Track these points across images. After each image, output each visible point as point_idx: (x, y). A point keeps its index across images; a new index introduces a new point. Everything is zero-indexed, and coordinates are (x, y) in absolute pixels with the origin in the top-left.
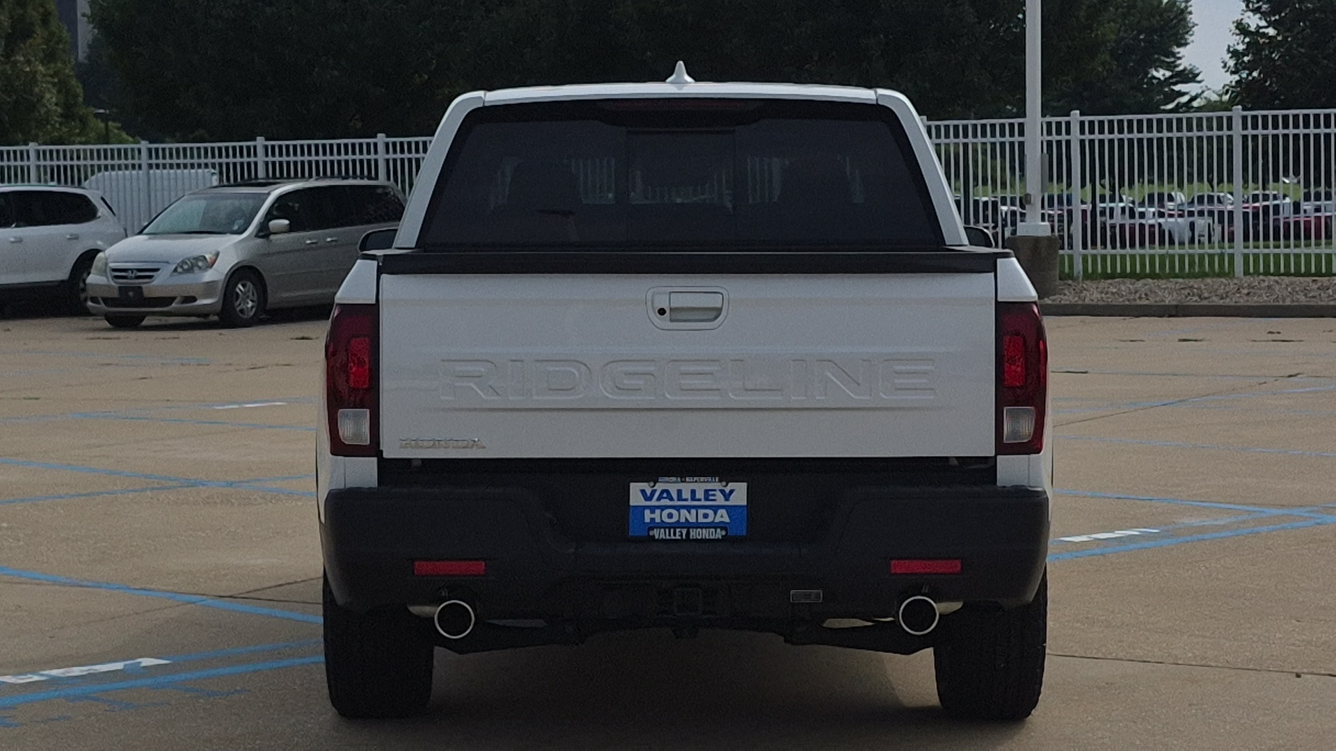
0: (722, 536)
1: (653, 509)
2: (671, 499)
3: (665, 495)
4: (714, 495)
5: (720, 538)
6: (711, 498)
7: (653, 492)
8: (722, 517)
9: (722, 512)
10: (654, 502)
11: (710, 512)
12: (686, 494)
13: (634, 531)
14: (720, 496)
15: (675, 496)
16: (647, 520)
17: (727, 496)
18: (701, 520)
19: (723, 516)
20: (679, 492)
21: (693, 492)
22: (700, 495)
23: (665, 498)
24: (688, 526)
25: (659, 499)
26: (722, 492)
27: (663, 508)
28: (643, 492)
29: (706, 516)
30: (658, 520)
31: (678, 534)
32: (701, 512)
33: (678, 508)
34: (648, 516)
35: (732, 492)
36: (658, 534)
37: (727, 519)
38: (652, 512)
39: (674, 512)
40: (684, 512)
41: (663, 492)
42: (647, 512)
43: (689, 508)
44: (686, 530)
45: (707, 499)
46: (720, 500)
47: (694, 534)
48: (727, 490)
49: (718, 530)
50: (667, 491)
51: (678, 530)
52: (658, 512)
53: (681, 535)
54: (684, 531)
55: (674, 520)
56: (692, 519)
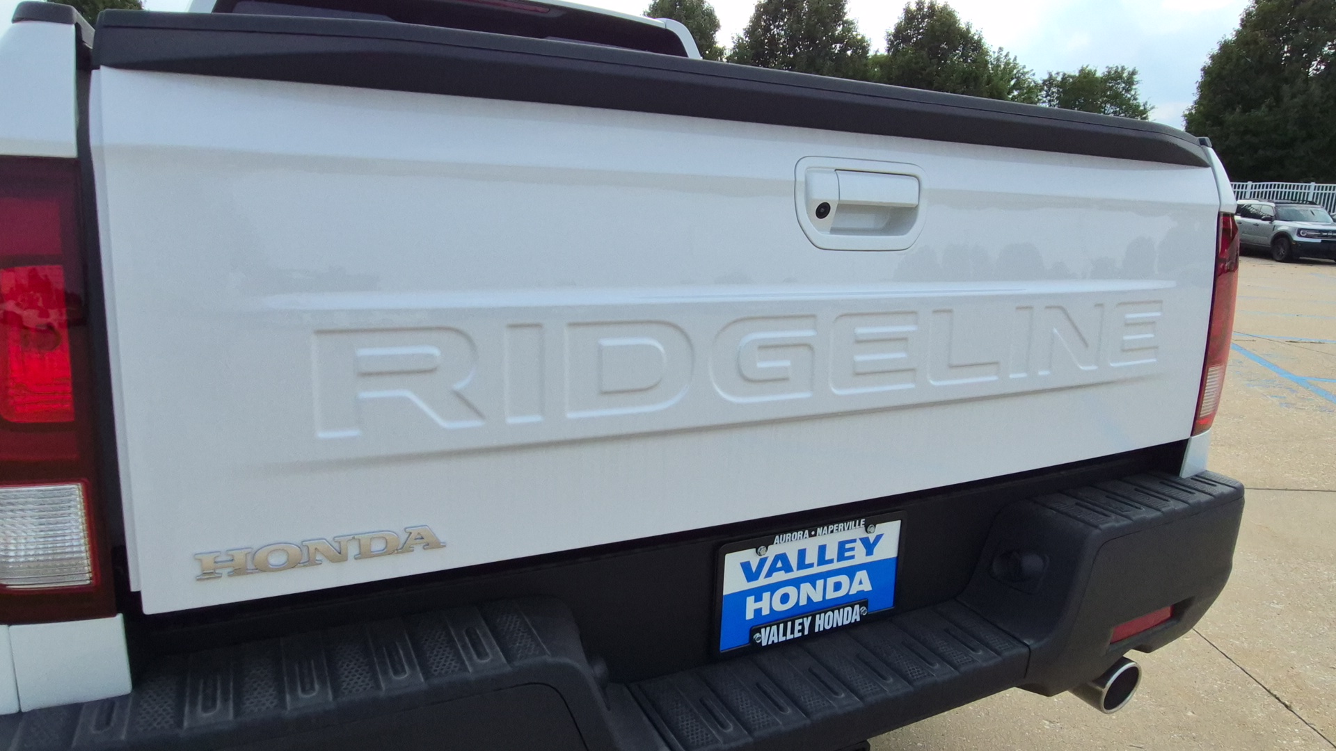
0: (861, 616)
1: (758, 594)
2: (787, 568)
3: (779, 565)
4: (853, 549)
5: (858, 620)
6: (847, 554)
7: (762, 563)
8: (861, 583)
9: (862, 575)
10: (762, 581)
11: (844, 579)
12: (811, 557)
13: (730, 640)
14: (860, 550)
15: (794, 562)
16: (750, 615)
17: (869, 547)
18: (831, 595)
19: (863, 584)
20: (802, 553)
21: (822, 549)
22: (832, 553)
23: (779, 569)
24: (813, 610)
25: (769, 575)
26: (865, 541)
27: (773, 588)
28: (746, 566)
29: (838, 586)
30: (765, 612)
31: (797, 627)
32: (831, 581)
33: (796, 583)
34: (751, 606)
35: (879, 537)
36: (767, 637)
37: (867, 587)
38: (758, 599)
39: (791, 590)
40: (806, 588)
41: (777, 558)
42: (750, 600)
43: (812, 579)
44: (810, 618)
45: (841, 557)
46: (860, 556)
47: (823, 623)
48: (872, 538)
49: (857, 607)
50: (782, 557)
51: (797, 622)
52: (766, 595)
53: (802, 631)
54: (807, 622)
55: (791, 604)
56: (817, 597)
